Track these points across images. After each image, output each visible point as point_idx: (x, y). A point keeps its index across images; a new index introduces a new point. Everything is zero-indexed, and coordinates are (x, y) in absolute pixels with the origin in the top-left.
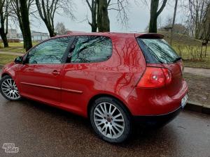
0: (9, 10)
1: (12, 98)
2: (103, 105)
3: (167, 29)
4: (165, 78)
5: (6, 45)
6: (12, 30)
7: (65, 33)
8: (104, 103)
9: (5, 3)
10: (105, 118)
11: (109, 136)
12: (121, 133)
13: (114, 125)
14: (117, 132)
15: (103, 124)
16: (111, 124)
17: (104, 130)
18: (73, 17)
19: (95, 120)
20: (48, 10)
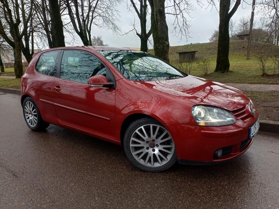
3: (241, 36)
5: (3, 70)
18: (115, 28)
20: (84, 21)
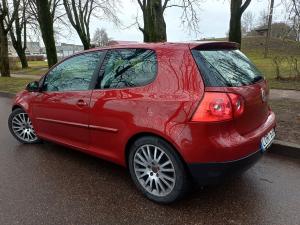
0: (27, 15)
1: (27, 140)
2: (146, 149)
3: (260, 31)
4: (233, 107)
5: (25, 65)
6: (32, 43)
7: (108, 44)
8: (148, 146)
9: (22, 4)
10: (149, 167)
11: (155, 192)
12: (171, 188)
13: (162, 176)
14: (166, 187)
15: (147, 176)
16: (157, 175)
17: (149, 184)
18: (116, 21)
19: (136, 170)
20: (81, 13)
